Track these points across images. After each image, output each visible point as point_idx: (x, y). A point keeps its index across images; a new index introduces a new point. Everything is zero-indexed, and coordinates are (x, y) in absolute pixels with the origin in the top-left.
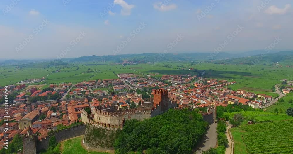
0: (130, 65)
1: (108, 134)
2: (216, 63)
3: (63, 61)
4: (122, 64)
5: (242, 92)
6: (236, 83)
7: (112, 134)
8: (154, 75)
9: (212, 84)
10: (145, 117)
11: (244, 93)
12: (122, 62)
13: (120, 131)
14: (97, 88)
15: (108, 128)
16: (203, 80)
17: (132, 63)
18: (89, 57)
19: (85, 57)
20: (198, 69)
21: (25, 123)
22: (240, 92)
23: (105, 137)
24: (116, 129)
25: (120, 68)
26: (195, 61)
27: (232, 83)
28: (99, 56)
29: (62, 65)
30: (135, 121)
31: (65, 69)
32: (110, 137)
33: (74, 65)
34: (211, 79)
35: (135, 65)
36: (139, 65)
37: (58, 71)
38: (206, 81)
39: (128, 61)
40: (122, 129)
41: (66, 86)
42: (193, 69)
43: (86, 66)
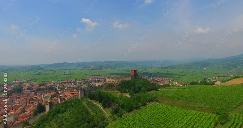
0: (96, 70)
1: (115, 85)
2: (163, 68)
3: (41, 67)
4: (89, 69)
5: (177, 83)
6: (175, 80)
7: (117, 85)
8: (117, 76)
9: (158, 81)
10: (129, 79)
11: (178, 83)
12: (90, 67)
13: (120, 84)
14: (78, 84)
15: (115, 83)
16: (153, 79)
17: (97, 68)
18: (61, 64)
19: (58, 64)
20: (149, 72)
21: (47, 99)
22: (175, 83)
23: (114, 86)
24: (119, 83)
25: (90, 72)
26: (146, 67)
27: (172, 80)
28: (69, 63)
29: (40, 69)
30: (125, 80)
31: (44, 72)
32: (116, 86)
33: (51, 70)
34: (158, 78)
35: (100, 69)
36: (103, 70)
37: (39, 74)
38: (154, 79)
39: (94, 67)
40: (121, 83)
41: (54, 83)
42: (146, 72)
43: (60, 71)
